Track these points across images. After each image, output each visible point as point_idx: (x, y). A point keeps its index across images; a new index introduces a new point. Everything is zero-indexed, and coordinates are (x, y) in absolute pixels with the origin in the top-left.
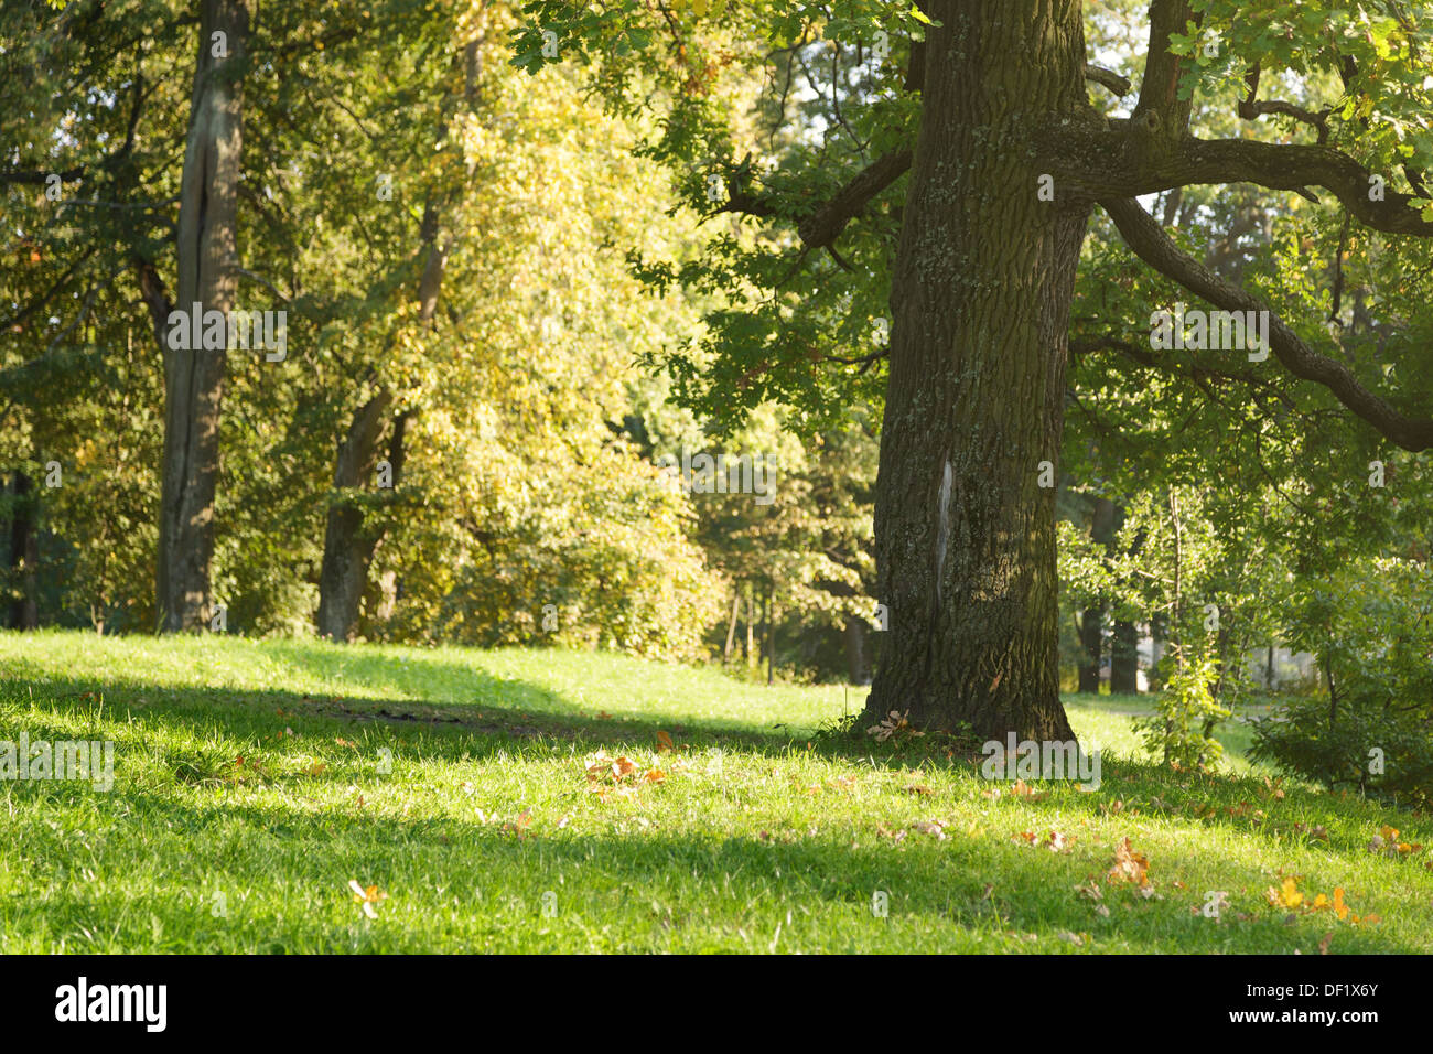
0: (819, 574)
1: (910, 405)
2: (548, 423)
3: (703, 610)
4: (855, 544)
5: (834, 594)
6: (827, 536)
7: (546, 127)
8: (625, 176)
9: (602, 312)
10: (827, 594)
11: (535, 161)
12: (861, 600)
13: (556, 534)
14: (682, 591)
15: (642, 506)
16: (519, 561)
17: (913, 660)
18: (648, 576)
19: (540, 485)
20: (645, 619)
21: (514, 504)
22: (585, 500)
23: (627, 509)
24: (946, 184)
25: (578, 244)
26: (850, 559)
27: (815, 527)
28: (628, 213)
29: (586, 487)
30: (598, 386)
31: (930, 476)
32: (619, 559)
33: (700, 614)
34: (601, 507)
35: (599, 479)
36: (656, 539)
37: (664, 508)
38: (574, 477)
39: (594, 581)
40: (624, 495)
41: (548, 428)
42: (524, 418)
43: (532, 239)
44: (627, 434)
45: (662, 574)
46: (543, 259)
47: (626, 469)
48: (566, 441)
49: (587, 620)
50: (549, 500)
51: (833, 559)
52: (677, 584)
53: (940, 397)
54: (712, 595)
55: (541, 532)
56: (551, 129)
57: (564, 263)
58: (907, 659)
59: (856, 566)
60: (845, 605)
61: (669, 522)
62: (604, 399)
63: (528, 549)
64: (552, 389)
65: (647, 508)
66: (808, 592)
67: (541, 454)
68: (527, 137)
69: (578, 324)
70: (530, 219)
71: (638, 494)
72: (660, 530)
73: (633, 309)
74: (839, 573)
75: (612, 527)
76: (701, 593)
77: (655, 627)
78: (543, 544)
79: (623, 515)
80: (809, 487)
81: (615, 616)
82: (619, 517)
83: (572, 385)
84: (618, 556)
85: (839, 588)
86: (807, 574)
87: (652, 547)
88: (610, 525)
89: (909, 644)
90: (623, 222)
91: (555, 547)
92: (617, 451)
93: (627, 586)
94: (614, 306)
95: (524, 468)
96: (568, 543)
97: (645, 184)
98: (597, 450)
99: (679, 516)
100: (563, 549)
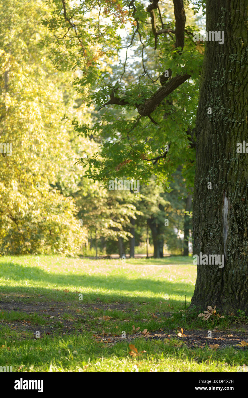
0: (110, 225)
1: (208, 173)
2: (33, 185)
3: (81, 240)
4: (119, 216)
5: (114, 231)
6: (111, 215)
7: (29, 96)
8: (53, 110)
9: (48, 151)
10: (112, 231)
11: (26, 106)
12: (122, 232)
13: (37, 218)
14: (75, 234)
15: (62, 209)
16: (26, 227)
17: (216, 283)
18: (65, 230)
19: (31, 204)
20: (64, 243)
21: (23, 209)
22: (45, 208)
23: (57, 210)
24: (219, 79)
25: (40, 131)
26: (118, 221)
27: (108, 212)
28: (54, 121)
29: (45, 204)
30: (48, 173)
31: (219, 204)
32: (56, 225)
33: (80, 240)
34: (49, 210)
35: (49, 201)
36: (66, 218)
37: (68, 209)
38: (41, 201)
39: (48, 232)
40: (56, 206)
41: (33, 187)
42: (25, 184)
43: (27, 130)
44: (56, 188)
45: (69, 229)
46: (30, 136)
47: (57, 198)
48: (38, 190)
49: (47, 244)
50: (34, 208)
51: (113, 221)
52: (73, 232)
53: (221, 170)
54: (84, 234)
55: (32, 218)
56: (31, 97)
57: (37, 137)
58: (212, 283)
59: (120, 223)
60: (117, 234)
61: (70, 214)
62: (50, 178)
63: (28, 223)
64: (34, 175)
65: (63, 210)
66: (107, 230)
67: (31, 194)
68: (24, 99)
69: (41, 155)
70: (26, 124)
71: (60, 205)
72: (67, 216)
73: (57, 150)
74: (115, 225)
75: (54, 216)
76: (80, 234)
77: (67, 245)
78: (33, 221)
79: (56, 212)
80: (106, 200)
81: (55, 242)
82: (55, 212)
83: (40, 174)
84: (56, 224)
85: (116, 229)
86: (107, 225)
87: (65, 221)
88: (52, 215)
89: (213, 276)
90: (53, 124)
91: (36, 222)
92: (54, 193)
93: (58, 233)
94: (52, 150)
95: (26, 199)
96: (40, 221)
97: (59, 112)
98: (47, 193)
99: (73, 211)
100: (39, 223)
